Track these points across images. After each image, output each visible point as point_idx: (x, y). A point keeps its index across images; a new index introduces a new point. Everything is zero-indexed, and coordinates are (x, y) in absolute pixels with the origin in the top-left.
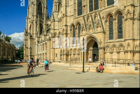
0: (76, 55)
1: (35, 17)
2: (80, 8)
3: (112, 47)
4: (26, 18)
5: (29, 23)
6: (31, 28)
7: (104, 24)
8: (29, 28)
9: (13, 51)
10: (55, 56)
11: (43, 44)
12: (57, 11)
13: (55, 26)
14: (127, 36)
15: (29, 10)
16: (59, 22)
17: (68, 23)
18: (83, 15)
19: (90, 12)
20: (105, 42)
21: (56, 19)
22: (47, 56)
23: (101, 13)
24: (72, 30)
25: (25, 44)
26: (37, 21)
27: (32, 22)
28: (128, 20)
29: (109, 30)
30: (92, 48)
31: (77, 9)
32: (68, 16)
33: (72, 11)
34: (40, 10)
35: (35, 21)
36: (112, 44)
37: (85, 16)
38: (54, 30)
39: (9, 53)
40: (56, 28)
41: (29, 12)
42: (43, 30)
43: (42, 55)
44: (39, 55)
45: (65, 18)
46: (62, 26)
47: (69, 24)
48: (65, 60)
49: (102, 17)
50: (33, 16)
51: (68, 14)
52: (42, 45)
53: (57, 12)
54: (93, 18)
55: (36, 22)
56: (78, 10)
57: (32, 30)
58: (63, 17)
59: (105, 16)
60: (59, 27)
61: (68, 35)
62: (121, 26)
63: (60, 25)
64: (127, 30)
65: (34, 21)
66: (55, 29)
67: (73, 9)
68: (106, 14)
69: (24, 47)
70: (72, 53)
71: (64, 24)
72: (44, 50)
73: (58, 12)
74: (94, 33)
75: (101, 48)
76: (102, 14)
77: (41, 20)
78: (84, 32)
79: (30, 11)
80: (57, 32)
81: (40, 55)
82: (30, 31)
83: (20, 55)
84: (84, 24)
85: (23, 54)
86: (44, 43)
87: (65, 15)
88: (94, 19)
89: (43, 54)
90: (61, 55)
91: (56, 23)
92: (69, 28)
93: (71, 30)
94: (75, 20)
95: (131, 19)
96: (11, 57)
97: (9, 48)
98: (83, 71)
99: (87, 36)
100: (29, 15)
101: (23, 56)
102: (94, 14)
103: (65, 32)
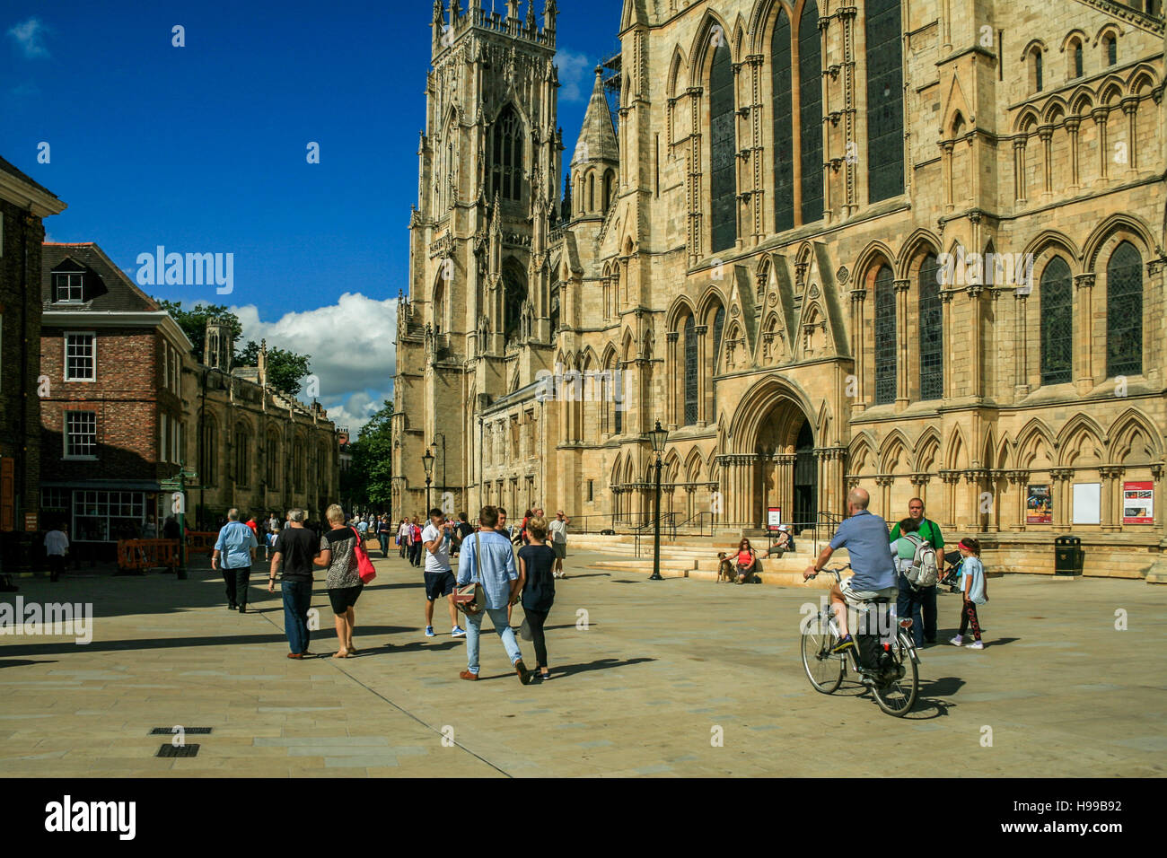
0: (701, 490)
1: (473, 213)
2: (726, 208)
3: (886, 447)
4: (413, 220)
5: (428, 254)
6: (447, 296)
7: (844, 311)
8: (428, 295)
9: (320, 461)
10: (585, 494)
11: (514, 417)
12: (598, 212)
13: (584, 309)
14: (953, 386)
15: (428, 163)
16: (605, 282)
17: (653, 295)
18: (735, 251)
19: (777, 231)
20: (854, 418)
21: (589, 268)
22: (538, 498)
23: (832, 249)
24: (682, 338)
25: (399, 409)
26: (487, 240)
27: (451, 255)
28: (957, 297)
29: (877, 347)
30: (790, 447)
31: (707, 210)
32: (657, 254)
33: (678, 226)
34: (507, 163)
35: (470, 246)
36: (885, 429)
37: (747, 256)
38: (579, 332)
39: (298, 470)
40: (591, 319)
41: (427, 176)
42: (525, 312)
43: (507, 485)
44: (488, 484)
45: (635, 265)
46: (621, 316)
47: (660, 302)
48: (634, 518)
49: (835, 269)
50: (460, 207)
51: (658, 242)
52: (507, 424)
53: (595, 220)
54: (792, 270)
55: (479, 253)
56: (713, 216)
57: (448, 306)
58: (626, 260)
59: (850, 267)
60: (606, 315)
61: (655, 370)
62: (937, 327)
63: (612, 300)
64: (953, 355)
65: (463, 240)
66: (584, 326)
67: (685, 212)
68: (855, 254)
69: (397, 424)
70: (681, 479)
71: (633, 305)
72: (517, 454)
73: (603, 220)
74: (790, 365)
75: (826, 455)
76: (840, 248)
77: (518, 230)
78: (741, 356)
79: (435, 169)
80: (597, 344)
81: (494, 486)
82: (439, 312)
83: (364, 479)
84: (740, 306)
85: (386, 478)
86: (518, 409)
87: (636, 249)
88: (793, 280)
89: (514, 480)
90: (617, 491)
91: (591, 290)
92: (660, 329)
93: (673, 338)
94: (693, 277)
95: (970, 294)
96: (311, 497)
97: (297, 438)
98: (657, 576)
99: (752, 380)
100: (427, 199)
101: (385, 493)
102: (793, 250)
103: (635, 352)
